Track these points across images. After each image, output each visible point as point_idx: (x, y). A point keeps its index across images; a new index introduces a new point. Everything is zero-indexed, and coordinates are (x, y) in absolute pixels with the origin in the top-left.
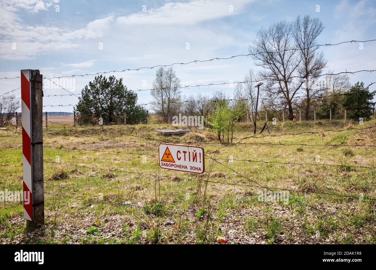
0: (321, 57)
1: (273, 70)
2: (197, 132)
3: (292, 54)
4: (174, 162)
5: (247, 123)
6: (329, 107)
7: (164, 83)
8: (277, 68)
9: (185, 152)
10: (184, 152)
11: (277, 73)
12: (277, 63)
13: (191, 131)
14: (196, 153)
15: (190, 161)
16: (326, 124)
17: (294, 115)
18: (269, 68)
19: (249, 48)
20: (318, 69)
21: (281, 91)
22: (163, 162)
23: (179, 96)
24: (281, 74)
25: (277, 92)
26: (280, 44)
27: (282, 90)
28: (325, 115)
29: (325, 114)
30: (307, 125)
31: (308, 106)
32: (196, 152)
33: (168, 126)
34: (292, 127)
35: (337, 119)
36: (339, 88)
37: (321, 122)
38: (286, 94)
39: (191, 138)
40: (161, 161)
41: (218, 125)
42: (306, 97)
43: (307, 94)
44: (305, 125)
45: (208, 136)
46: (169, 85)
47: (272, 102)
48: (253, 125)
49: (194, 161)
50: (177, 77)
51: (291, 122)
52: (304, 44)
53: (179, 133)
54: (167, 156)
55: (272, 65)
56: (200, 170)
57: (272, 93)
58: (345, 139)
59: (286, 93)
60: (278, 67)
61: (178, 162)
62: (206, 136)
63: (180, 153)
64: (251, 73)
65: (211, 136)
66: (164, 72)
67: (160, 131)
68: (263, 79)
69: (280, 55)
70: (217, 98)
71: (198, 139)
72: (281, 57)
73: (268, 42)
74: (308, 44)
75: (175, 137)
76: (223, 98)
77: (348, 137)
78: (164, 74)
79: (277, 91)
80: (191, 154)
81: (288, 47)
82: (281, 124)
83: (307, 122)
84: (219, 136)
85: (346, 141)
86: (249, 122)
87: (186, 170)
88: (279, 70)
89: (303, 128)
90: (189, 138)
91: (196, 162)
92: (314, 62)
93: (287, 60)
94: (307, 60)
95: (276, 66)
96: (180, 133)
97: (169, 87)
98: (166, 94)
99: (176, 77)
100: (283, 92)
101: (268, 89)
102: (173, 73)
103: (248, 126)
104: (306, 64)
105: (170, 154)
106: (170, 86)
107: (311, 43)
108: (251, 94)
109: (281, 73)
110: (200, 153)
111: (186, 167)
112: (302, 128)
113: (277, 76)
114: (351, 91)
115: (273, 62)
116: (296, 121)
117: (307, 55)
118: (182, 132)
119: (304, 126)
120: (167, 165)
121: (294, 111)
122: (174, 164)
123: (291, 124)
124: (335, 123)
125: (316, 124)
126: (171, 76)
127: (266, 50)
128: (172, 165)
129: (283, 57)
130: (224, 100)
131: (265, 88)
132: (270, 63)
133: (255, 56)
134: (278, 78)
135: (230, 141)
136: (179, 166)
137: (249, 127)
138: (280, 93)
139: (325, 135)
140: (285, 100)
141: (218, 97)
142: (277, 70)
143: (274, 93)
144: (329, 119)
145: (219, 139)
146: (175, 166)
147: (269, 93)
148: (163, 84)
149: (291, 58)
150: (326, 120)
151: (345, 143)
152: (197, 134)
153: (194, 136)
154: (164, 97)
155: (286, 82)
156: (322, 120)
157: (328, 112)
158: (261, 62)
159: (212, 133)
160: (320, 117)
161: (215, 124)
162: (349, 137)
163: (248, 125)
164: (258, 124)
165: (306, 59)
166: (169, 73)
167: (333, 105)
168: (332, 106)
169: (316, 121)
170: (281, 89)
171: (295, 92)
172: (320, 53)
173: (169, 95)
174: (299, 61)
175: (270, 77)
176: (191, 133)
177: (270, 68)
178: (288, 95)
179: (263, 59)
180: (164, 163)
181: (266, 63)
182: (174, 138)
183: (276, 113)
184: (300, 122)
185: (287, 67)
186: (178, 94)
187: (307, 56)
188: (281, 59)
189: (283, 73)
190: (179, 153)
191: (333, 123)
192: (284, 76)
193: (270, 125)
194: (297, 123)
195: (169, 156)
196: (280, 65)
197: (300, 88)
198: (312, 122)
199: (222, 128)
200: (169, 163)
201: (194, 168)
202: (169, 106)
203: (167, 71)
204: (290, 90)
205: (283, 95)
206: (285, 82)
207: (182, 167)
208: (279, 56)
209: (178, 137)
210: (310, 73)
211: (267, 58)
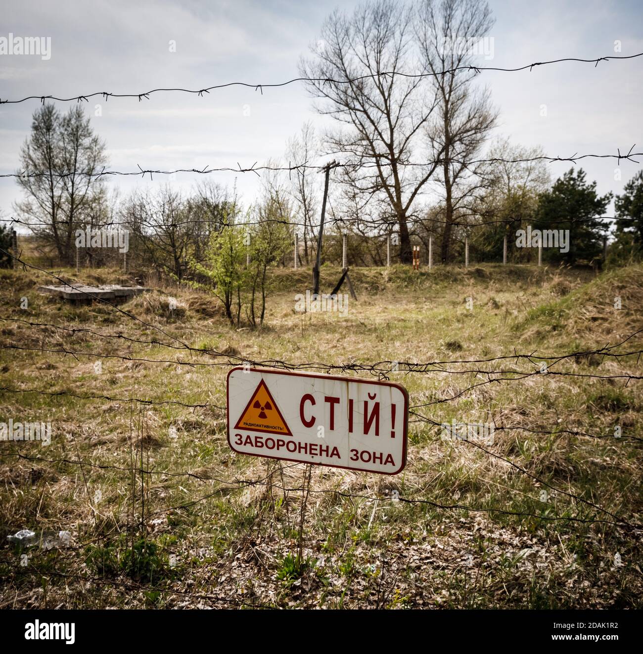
0: (485, 97)
1: (361, 128)
2: (163, 293)
3: (411, 87)
4: (290, 434)
5: (293, 269)
6: (498, 230)
7: (58, 150)
8: (372, 122)
9: (332, 401)
10: (328, 399)
11: (371, 137)
12: (372, 108)
13: (148, 291)
14: (377, 405)
15: (351, 430)
16: (494, 276)
17: (415, 249)
18: (351, 120)
19: (301, 65)
20: (477, 129)
21: (381, 184)
22: (245, 434)
23: (101, 190)
24: (383, 140)
25: (372, 188)
26: (382, 58)
27: (384, 181)
28: (489, 251)
29: (489, 248)
30: (447, 276)
31: (448, 228)
32: (377, 400)
33: (75, 275)
34: (410, 280)
35: (517, 263)
36: (521, 182)
37: (482, 270)
38: (394, 194)
39: (148, 311)
40: (237, 427)
41: (226, 276)
42: (444, 204)
43: (445, 195)
44: (442, 278)
45: (196, 306)
46: (73, 157)
47: (357, 215)
48: (309, 275)
49: (366, 431)
50: (94, 135)
51: (406, 267)
52: (443, 61)
53: (112, 296)
54: (259, 411)
55: (358, 113)
56: (392, 462)
57: (357, 191)
58: (560, 316)
59: (392, 190)
60: (375, 120)
61: (300, 434)
62: (190, 306)
63: (313, 403)
64: (307, 131)
65: (204, 304)
66: (57, 118)
67: (55, 291)
68: (335, 150)
69: (380, 87)
70: (205, 199)
71: (167, 313)
72: (383, 93)
73: (351, 51)
74: (453, 63)
75: (100, 306)
76: (222, 200)
77: (567, 311)
78: (55, 124)
79: (372, 185)
80: (359, 410)
81: (402, 67)
82: (382, 272)
83: (449, 268)
84: (228, 305)
85: (563, 322)
86: (298, 267)
87: (334, 460)
88: (376, 129)
89: (437, 284)
90: (142, 310)
91: (377, 434)
92: (466, 112)
93: (400, 103)
94: (449, 106)
95: (369, 117)
96: (116, 297)
97: (72, 162)
98: (62, 184)
99: (93, 137)
100: (386, 187)
101: (346, 178)
102: (84, 122)
103: (296, 277)
104: (447, 116)
105: (271, 405)
106: (76, 159)
107: (459, 61)
108: (302, 191)
109: (381, 137)
110: (394, 407)
111: (336, 452)
112: (434, 285)
113: (371, 143)
114: (554, 192)
115: (363, 106)
116: (419, 267)
117: (451, 91)
118: (121, 294)
119: (441, 280)
120: (258, 443)
121: (414, 238)
122: (286, 439)
123: (406, 274)
124: (516, 273)
125: (470, 273)
126: (77, 131)
127: (345, 71)
128: (279, 444)
129: (389, 95)
130: (225, 203)
131: (339, 177)
132: (354, 109)
133: (314, 87)
134: (373, 149)
135: (258, 320)
136: (306, 448)
137: (299, 281)
138: (378, 189)
139: (500, 304)
140: (390, 209)
141: (208, 195)
142: (373, 128)
143: (362, 190)
144: (502, 261)
145: (229, 314)
146: (291, 446)
147: (349, 190)
148: (55, 153)
149: (408, 97)
150: (493, 264)
151: (561, 327)
152: (163, 298)
153: (157, 304)
154: (57, 192)
155: (394, 162)
156: (484, 264)
157: (496, 243)
158: (332, 105)
159: (208, 298)
160: (479, 256)
161: (215, 271)
162: (571, 312)
163: (295, 275)
164: (323, 271)
165: (447, 102)
166: (73, 122)
167: (508, 227)
168: (505, 227)
169: (468, 267)
170: (380, 179)
171: (416, 190)
172: (482, 88)
173: (73, 186)
174: (431, 107)
175: (353, 147)
176: (147, 296)
177: (354, 122)
178: (399, 198)
179: (335, 96)
180: (248, 437)
181: (342, 107)
182: (100, 311)
183: (367, 242)
184: (429, 268)
185: (399, 122)
186: (98, 184)
187: (450, 95)
188: (384, 97)
189: (387, 136)
190: (308, 402)
191: (511, 273)
192: (390, 146)
193: (355, 275)
194: (423, 271)
195: (266, 411)
196: (380, 113)
197: (431, 178)
198: (459, 269)
199: (235, 283)
200: (265, 436)
201: (366, 456)
202: (71, 217)
203: (68, 118)
204: (404, 184)
205: (386, 195)
206: (391, 160)
207: (318, 452)
208: (378, 90)
209: (111, 308)
210: (459, 140)
211: (345, 93)
